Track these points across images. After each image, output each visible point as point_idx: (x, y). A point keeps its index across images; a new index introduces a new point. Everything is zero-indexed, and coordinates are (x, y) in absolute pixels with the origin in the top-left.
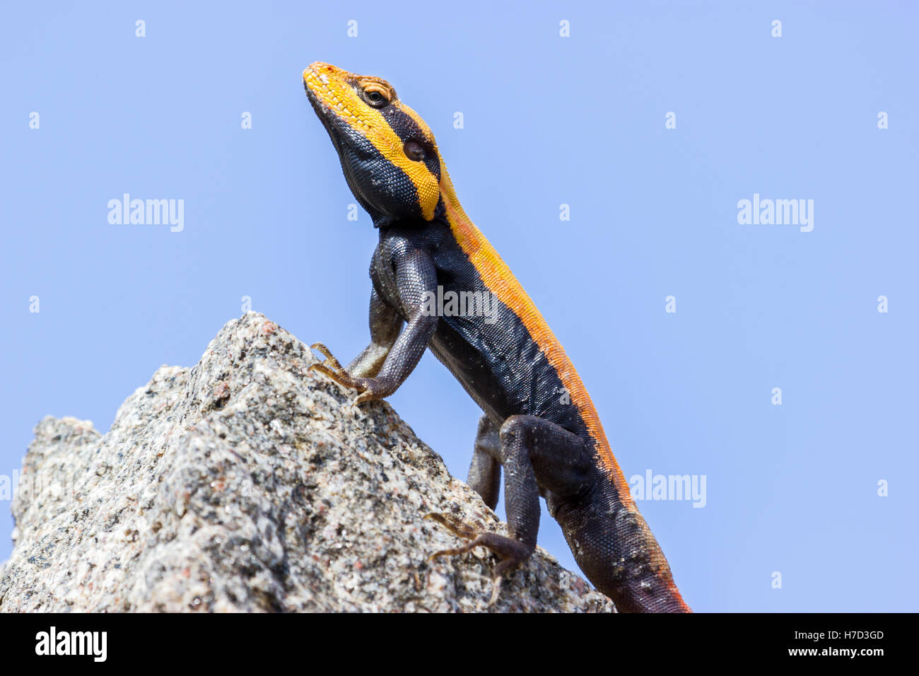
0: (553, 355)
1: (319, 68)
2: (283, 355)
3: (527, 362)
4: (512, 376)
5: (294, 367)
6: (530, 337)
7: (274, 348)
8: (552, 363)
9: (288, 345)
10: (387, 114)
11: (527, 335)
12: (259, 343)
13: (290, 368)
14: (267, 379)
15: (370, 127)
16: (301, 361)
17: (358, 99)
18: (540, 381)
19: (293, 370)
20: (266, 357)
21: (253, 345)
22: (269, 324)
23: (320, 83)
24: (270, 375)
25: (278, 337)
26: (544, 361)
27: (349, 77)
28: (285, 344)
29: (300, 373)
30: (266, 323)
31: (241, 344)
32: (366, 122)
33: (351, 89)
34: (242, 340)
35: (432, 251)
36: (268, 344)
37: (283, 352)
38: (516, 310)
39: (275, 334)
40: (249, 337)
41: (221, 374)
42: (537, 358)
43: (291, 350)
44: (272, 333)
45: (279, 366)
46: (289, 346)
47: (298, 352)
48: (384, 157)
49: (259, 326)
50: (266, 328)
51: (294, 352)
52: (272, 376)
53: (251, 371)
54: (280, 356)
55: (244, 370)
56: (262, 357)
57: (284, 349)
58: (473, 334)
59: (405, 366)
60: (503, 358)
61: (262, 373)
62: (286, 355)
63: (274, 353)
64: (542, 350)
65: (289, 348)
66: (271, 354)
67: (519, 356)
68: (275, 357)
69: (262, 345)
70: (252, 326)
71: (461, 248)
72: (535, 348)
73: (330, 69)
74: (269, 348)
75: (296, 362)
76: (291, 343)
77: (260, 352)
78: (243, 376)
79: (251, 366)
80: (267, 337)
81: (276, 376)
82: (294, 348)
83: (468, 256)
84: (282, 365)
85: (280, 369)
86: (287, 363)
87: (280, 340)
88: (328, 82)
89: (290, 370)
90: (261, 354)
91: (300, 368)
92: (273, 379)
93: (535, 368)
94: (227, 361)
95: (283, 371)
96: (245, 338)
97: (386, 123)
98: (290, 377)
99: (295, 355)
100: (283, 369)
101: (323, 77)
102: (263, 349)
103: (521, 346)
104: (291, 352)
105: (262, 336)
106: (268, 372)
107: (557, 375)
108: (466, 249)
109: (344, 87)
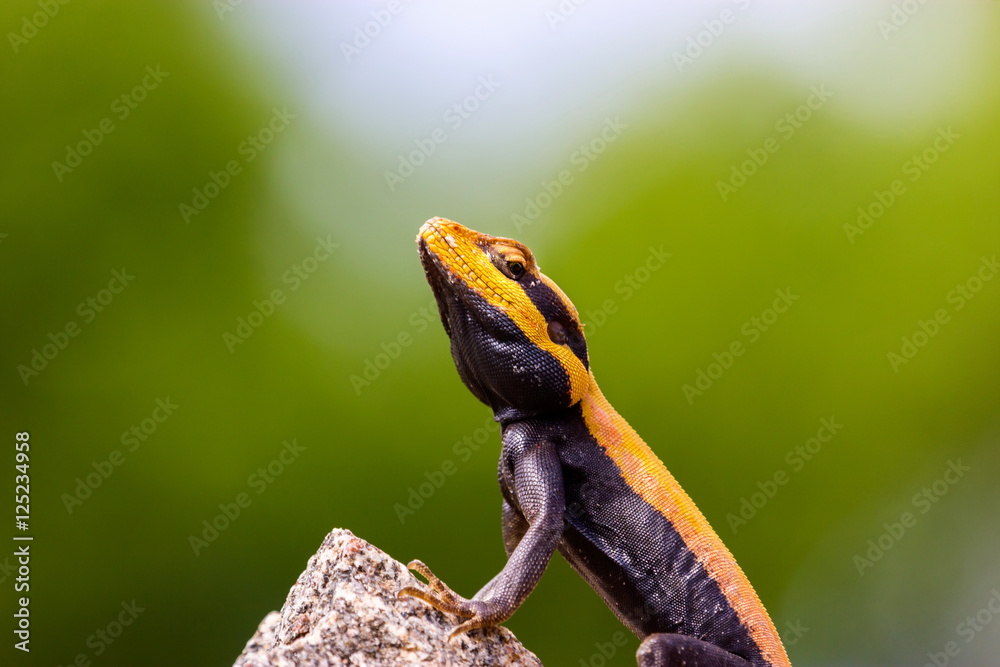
0: (716, 566)
1: (442, 227)
2: (372, 577)
3: (681, 575)
4: (663, 594)
5: (386, 591)
6: (685, 545)
7: (360, 569)
8: (712, 576)
9: (378, 565)
10: (528, 287)
11: (680, 543)
12: (343, 565)
13: (379, 591)
14: (348, 606)
15: (510, 303)
16: (394, 583)
17: (492, 267)
18: (698, 599)
19: (384, 594)
20: (349, 581)
21: (336, 568)
22: (354, 542)
23: (446, 246)
24: (353, 601)
25: (366, 556)
26: (703, 574)
27: (480, 240)
28: (374, 564)
29: (391, 597)
30: (352, 541)
31: (324, 568)
32: (505, 296)
33: (483, 254)
34: (325, 564)
35: (557, 444)
36: (353, 565)
37: (372, 574)
38: (666, 512)
39: (362, 553)
40: (333, 559)
41: (303, 606)
42: (694, 571)
43: (382, 571)
44: (357, 552)
45: (366, 590)
46: (381, 567)
47: (391, 573)
48: (529, 340)
49: (344, 546)
50: (350, 546)
51: (386, 573)
52: (355, 602)
53: (331, 598)
54: (367, 579)
55: (324, 598)
56: (345, 581)
57: (374, 570)
58: (612, 544)
59: (520, 583)
60: (650, 572)
61: (342, 599)
62: (376, 577)
63: (361, 576)
64: (700, 560)
65: (380, 569)
66: (358, 577)
67: (670, 568)
68: (361, 580)
69: (345, 568)
70: (337, 546)
71: (596, 440)
72: (691, 559)
73: (456, 228)
74: (354, 570)
75: (387, 585)
76: (382, 564)
77: (344, 575)
78: (323, 606)
79: (331, 594)
80: (352, 558)
81: (360, 601)
82: (387, 569)
83: (604, 449)
84: (370, 589)
85: (366, 594)
86: (377, 586)
87: (369, 560)
88: (456, 245)
89: (380, 595)
90: (344, 578)
91: (392, 591)
92: (356, 606)
93: (690, 583)
94: (310, 591)
95: (370, 596)
96: (328, 561)
97: (527, 298)
98: (378, 603)
99: (387, 577)
100: (370, 593)
101: (449, 238)
102: (347, 572)
103: (672, 556)
104: (383, 573)
105: (346, 556)
106: (350, 597)
107: (719, 590)
108: (602, 442)
109: (474, 251)
